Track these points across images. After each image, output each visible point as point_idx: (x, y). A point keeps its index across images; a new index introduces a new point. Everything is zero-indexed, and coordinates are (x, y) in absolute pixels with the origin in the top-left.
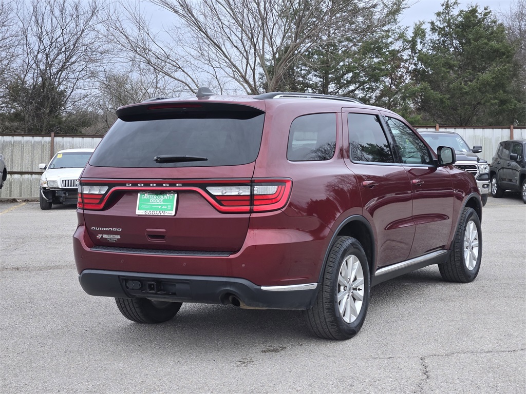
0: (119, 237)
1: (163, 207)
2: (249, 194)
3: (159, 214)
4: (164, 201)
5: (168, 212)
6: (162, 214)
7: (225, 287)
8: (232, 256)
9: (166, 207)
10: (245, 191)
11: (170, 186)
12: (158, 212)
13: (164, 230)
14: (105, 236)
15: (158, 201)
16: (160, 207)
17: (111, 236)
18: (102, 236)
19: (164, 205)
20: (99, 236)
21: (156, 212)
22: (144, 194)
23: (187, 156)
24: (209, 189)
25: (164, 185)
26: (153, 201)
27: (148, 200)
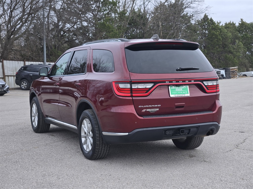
0: (158, 109)
1: (183, 92)
2: (216, 84)
3: (182, 96)
4: (183, 89)
5: (186, 94)
6: (184, 96)
7: (212, 127)
9: (184, 92)
11: (189, 82)
12: (181, 95)
13: (184, 103)
14: (148, 110)
15: (180, 89)
16: (182, 92)
17: (153, 110)
18: (146, 110)
19: (184, 91)
20: (144, 110)
21: (180, 95)
22: (172, 87)
24: (204, 82)
25: (186, 81)
26: (177, 90)
27: (175, 89)
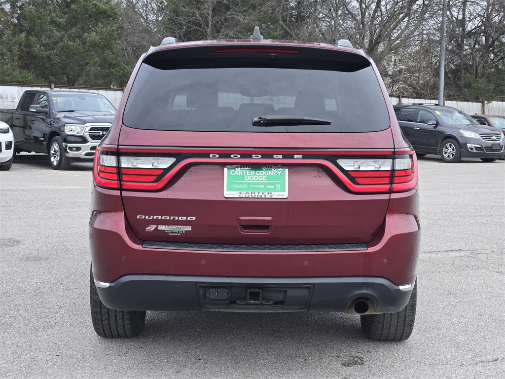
0: (189, 228)
1: (269, 187)
2: (389, 168)
3: (263, 197)
4: (268, 178)
5: (277, 193)
6: (268, 196)
7: (360, 290)
8: (371, 250)
9: (273, 187)
10: (385, 165)
11: (283, 158)
12: (261, 194)
13: (270, 218)
14: (161, 228)
15: (258, 178)
16: (262, 187)
17: (175, 228)
18: (157, 228)
19: (270, 184)
20: (151, 228)
21: (257, 194)
22: (234, 168)
23: (306, 118)
24: (341, 162)
25: (275, 156)
26: (249, 178)
27: (242, 177)
